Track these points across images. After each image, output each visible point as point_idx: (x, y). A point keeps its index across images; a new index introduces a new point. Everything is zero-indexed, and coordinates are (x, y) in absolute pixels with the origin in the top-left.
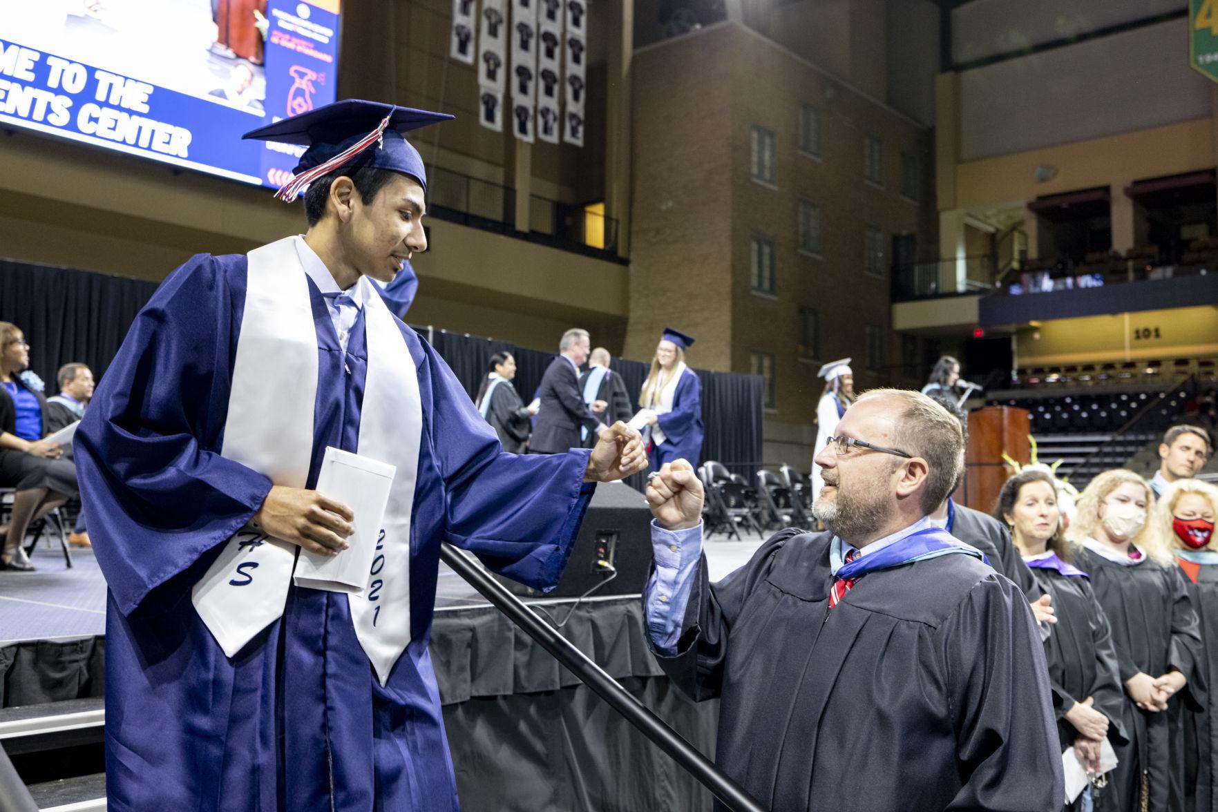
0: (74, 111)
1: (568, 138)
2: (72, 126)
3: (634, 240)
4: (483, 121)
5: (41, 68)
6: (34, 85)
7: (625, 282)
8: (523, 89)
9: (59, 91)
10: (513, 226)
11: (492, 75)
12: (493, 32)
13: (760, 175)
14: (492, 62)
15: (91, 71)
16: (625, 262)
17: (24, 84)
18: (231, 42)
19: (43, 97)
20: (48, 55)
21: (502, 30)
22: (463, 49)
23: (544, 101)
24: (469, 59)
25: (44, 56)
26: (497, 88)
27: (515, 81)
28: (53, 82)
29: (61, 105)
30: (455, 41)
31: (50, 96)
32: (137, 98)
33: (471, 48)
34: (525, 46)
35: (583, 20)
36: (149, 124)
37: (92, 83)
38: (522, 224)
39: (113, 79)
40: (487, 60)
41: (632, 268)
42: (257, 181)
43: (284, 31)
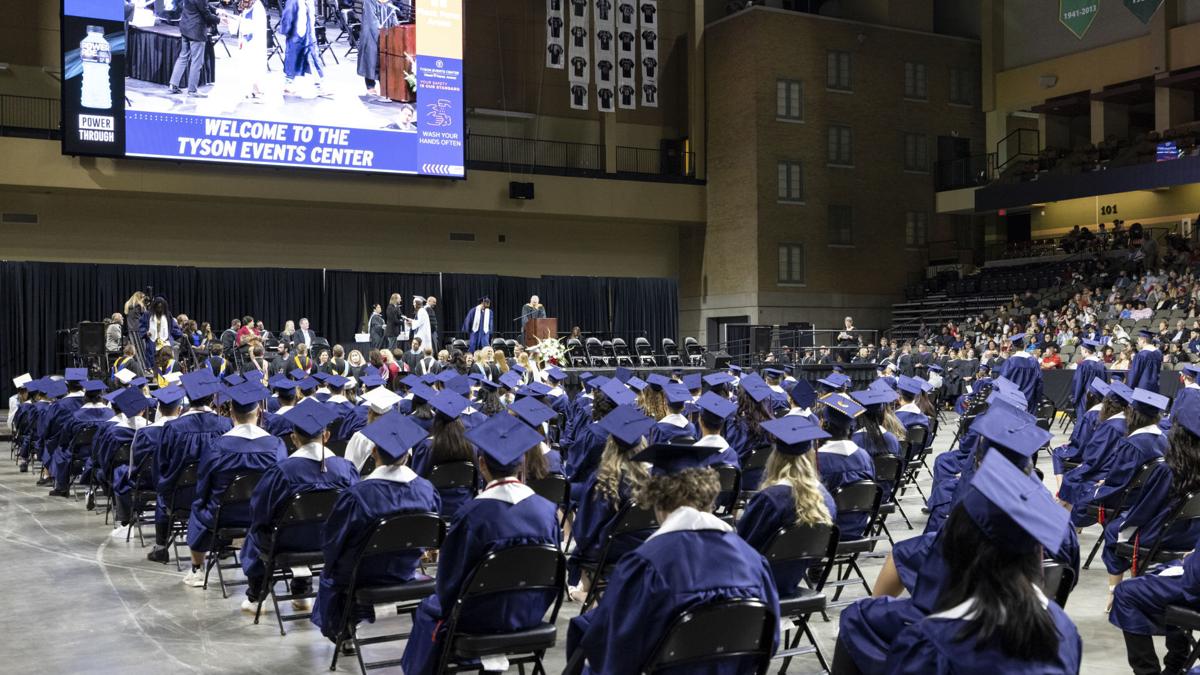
0: (308, 153)
1: (644, 103)
2: (308, 160)
3: (709, 165)
4: (573, 105)
5: (289, 132)
6: (286, 143)
7: (703, 196)
8: (605, 77)
9: (300, 143)
10: (605, 170)
11: (579, 73)
12: (579, 43)
13: (788, 115)
14: (579, 64)
15: (315, 128)
16: (703, 182)
17: (281, 143)
18: (390, 93)
19: (292, 148)
20: (293, 125)
21: (586, 40)
22: (555, 60)
23: (623, 81)
24: (560, 66)
25: (291, 126)
26: (584, 81)
27: (598, 72)
28: (296, 139)
29: (300, 150)
30: (549, 56)
31: (295, 147)
32: (341, 138)
33: (562, 58)
34: (605, 46)
35: (655, 16)
36: (349, 152)
37: (317, 135)
38: (611, 168)
39: (327, 130)
40: (574, 63)
41: (708, 185)
42: (416, 173)
43: (427, 79)
